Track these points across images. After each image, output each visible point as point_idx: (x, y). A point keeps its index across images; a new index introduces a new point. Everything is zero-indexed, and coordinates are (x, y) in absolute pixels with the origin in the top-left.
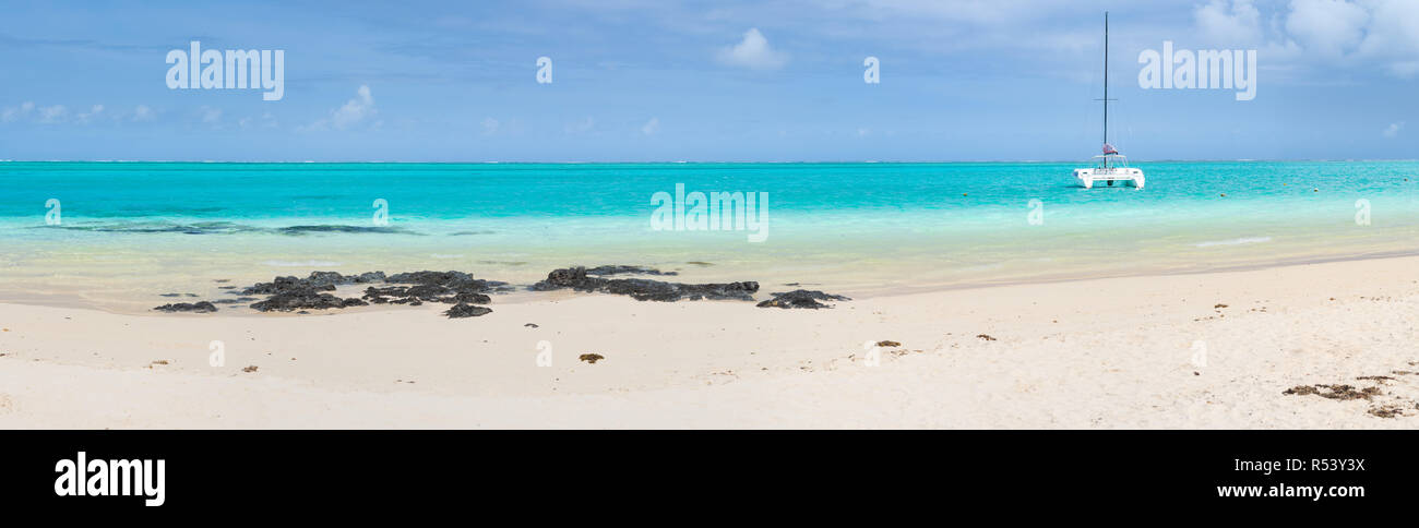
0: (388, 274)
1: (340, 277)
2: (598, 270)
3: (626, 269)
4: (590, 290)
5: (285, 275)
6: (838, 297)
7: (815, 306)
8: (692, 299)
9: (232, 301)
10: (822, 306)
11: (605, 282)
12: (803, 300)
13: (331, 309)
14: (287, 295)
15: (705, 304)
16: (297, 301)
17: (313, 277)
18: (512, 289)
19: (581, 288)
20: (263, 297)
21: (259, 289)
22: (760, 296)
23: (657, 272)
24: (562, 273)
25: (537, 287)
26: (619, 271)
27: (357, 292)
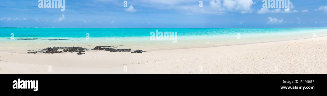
0: (67, 47)
1: (59, 48)
2: (103, 47)
3: (108, 46)
4: (102, 50)
5: (49, 47)
6: (145, 51)
7: (141, 53)
8: (120, 52)
9: (40, 52)
10: (142, 53)
11: (105, 49)
12: (139, 52)
13: (57, 53)
14: (49, 50)
15: (122, 52)
16: (51, 52)
17: (54, 48)
18: (89, 50)
19: (101, 50)
20: (45, 51)
21: (45, 50)
22: (131, 51)
23: (114, 47)
24: (97, 47)
25: (93, 49)
26: (107, 47)
27: (62, 50)
